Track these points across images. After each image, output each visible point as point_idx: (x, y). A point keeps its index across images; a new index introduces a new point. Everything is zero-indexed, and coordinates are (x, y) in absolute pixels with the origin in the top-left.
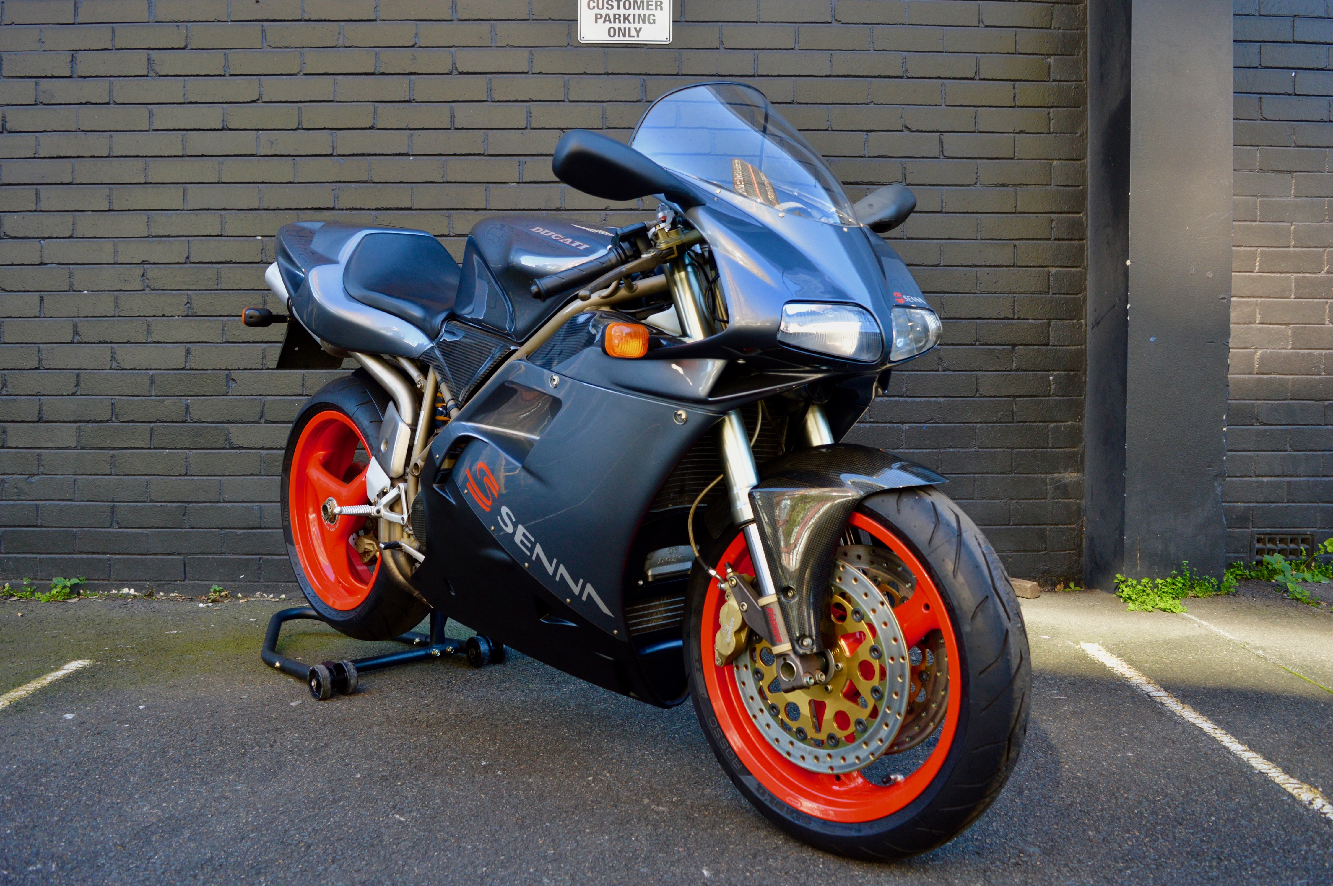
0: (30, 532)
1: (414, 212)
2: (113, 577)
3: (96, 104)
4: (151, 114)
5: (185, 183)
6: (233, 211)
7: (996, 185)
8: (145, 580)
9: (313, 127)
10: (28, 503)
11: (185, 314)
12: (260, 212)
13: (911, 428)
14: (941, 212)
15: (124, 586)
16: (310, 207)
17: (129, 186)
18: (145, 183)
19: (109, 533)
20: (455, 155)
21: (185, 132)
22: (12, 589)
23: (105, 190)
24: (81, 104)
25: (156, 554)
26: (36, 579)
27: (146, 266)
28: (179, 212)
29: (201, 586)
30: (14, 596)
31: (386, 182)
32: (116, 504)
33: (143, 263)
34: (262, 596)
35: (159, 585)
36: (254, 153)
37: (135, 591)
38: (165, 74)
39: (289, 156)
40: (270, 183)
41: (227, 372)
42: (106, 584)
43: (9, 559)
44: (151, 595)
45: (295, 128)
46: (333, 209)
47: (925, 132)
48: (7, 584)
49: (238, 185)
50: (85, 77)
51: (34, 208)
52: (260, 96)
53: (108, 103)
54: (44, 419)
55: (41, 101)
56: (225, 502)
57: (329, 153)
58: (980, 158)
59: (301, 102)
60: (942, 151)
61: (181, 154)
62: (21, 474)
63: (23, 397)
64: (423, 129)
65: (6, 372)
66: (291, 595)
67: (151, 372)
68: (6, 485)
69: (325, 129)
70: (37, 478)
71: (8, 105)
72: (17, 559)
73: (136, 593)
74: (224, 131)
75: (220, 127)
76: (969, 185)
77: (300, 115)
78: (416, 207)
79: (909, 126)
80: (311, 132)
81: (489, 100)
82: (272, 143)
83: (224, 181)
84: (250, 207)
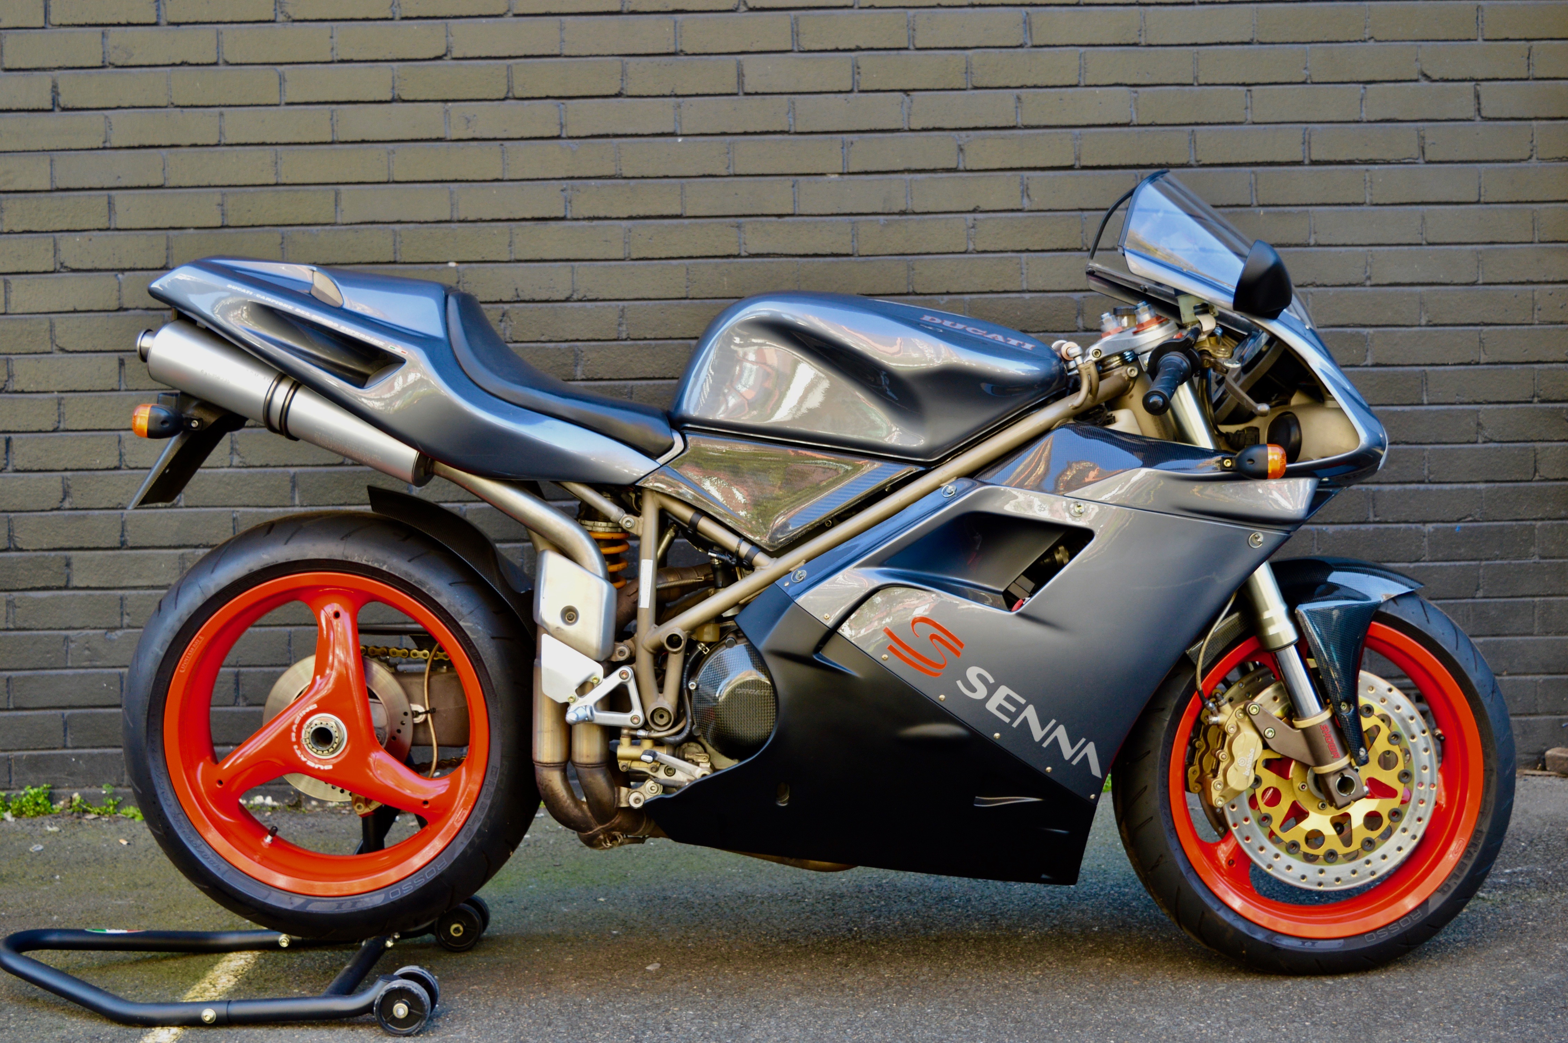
0: (111, 715)
1: (686, 221)
3: (197, 65)
4: (282, 79)
5: (338, 184)
6: (411, 226)
7: (1561, 159)
9: (530, 95)
10: (106, 671)
12: (453, 225)
13: (1437, 530)
14: (1478, 202)
15: (255, 793)
16: (528, 216)
17: (252, 189)
18: (276, 185)
19: (233, 714)
20: (745, 133)
21: (334, 107)
22: (86, 802)
23: (216, 195)
24: (174, 65)
26: (120, 785)
28: (328, 228)
30: (89, 812)
31: (643, 177)
32: (242, 669)
36: (441, 136)
37: (274, 800)
38: (302, 18)
39: (495, 139)
40: (467, 181)
43: (79, 757)
44: (297, 805)
45: (502, 97)
46: (563, 219)
47: (1453, 81)
48: (76, 795)
49: (418, 185)
50: (178, 24)
51: (106, 225)
52: (448, 50)
53: (215, 64)
54: (130, 544)
55: (112, 61)
57: (556, 134)
58: (1536, 119)
59: (510, 57)
60: (1479, 110)
61: (329, 139)
62: (95, 628)
63: (97, 512)
64: (697, 95)
65: (68, 474)
67: (292, 470)
68: (73, 645)
69: (547, 97)
70: (119, 633)
71: (59, 68)
72: (92, 757)
73: (275, 804)
74: (394, 104)
75: (388, 97)
76: (1520, 160)
77: (509, 79)
78: (688, 214)
79: (1429, 73)
80: (526, 102)
81: (796, 49)
82: (469, 122)
83: (397, 179)
84: (439, 218)
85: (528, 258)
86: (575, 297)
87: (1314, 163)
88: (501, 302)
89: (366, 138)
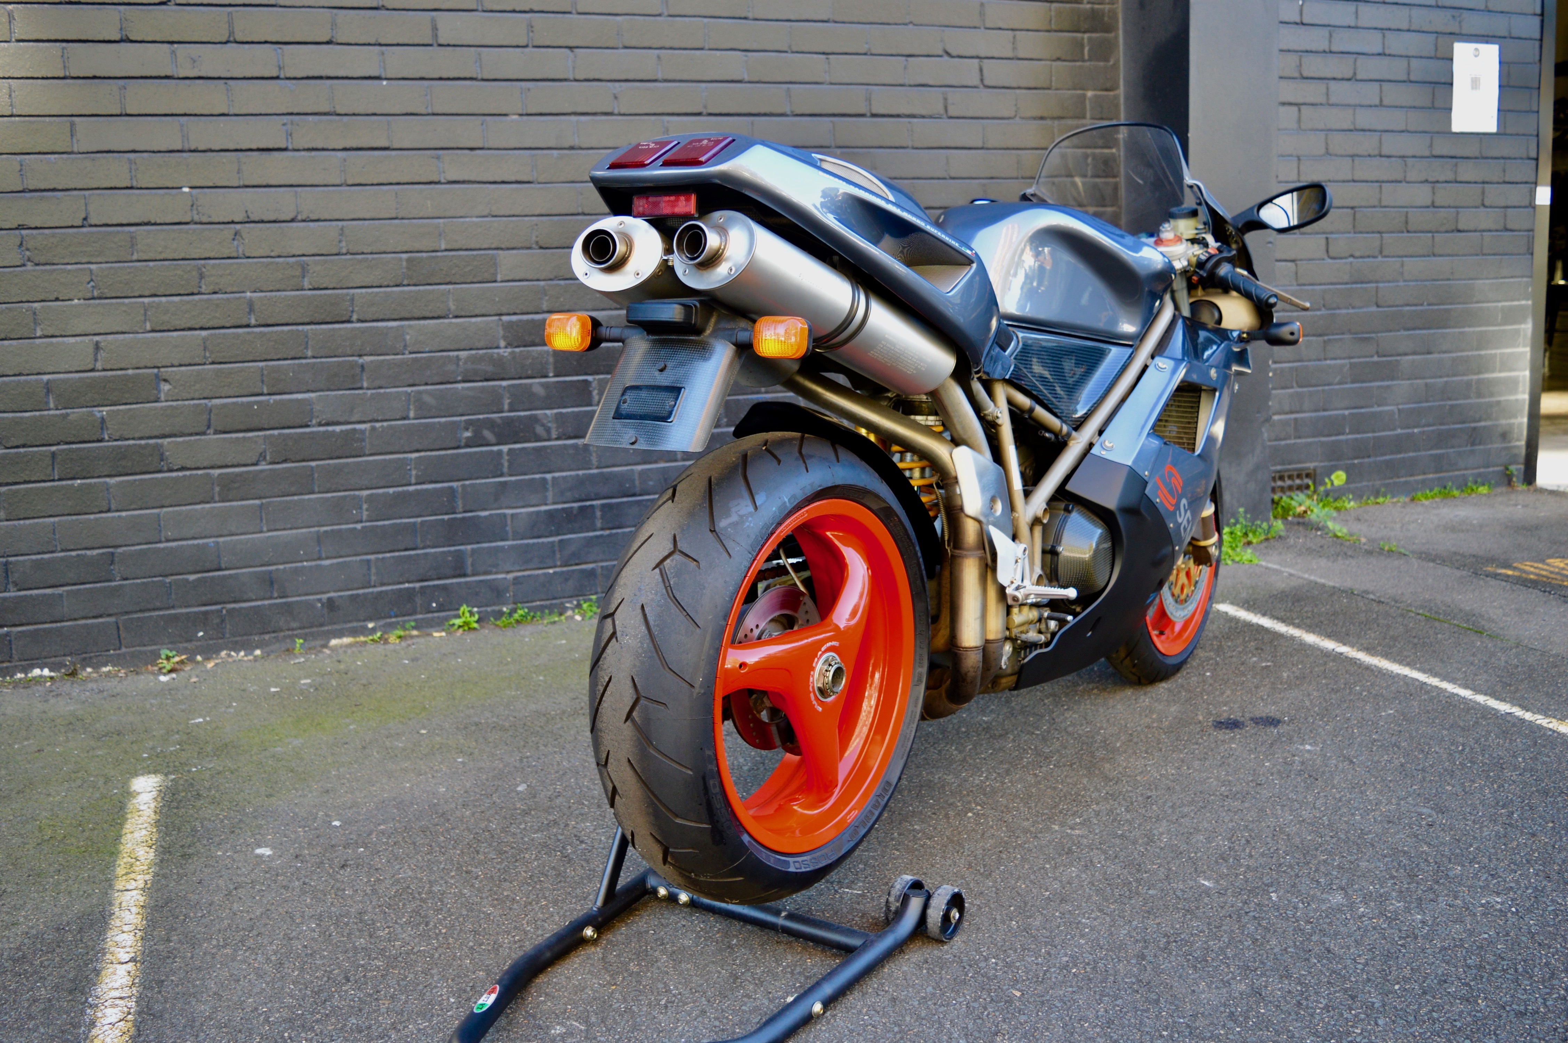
1: (394, 153)
2: (16, 657)
4: (10, 17)
5: (72, 116)
6: (145, 155)
7: (1035, 118)
8: (65, 655)
9: (249, 40)
11: (89, 295)
12: (184, 154)
14: (982, 148)
15: (32, 667)
16: (254, 146)
18: (12, 115)
19: (5, 598)
20: (440, 79)
21: (64, 44)
25: (75, 619)
27: (24, 232)
28: (65, 156)
29: (145, 653)
31: (354, 115)
32: (11, 559)
33: (20, 227)
34: (229, 655)
35: (84, 659)
36: (169, 74)
37: (51, 671)
39: (219, 78)
40: (196, 115)
41: (156, 370)
42: (7, 668)
44: (73, 674)
45: (224, 40)
46: (285, 149)
47: (965, 57)
49: (149, 118)
56: (168, 541)
57: (275, 75)
58: (1019, 88)
59: (230, 5)
60: (982, 80)
61: (62, 75)
64: (398, 45)
66: (267, 649)
67: (45, 377)
69: (266, 42)
73: (53, 674)
74: (122, 44)
75: (118, 38)
76: (1009, 118)
77: (231, 23)
78: (395, 146)
79: (950, 51)
80: (246, 46)
81: (480, 8)
82: (194, 61)
83: (129, 112)
84: (171, 148)
85: (255, 183)
86: (299, 218)
87: (874, 115)
88: (233, 222)
89: (98, 75)
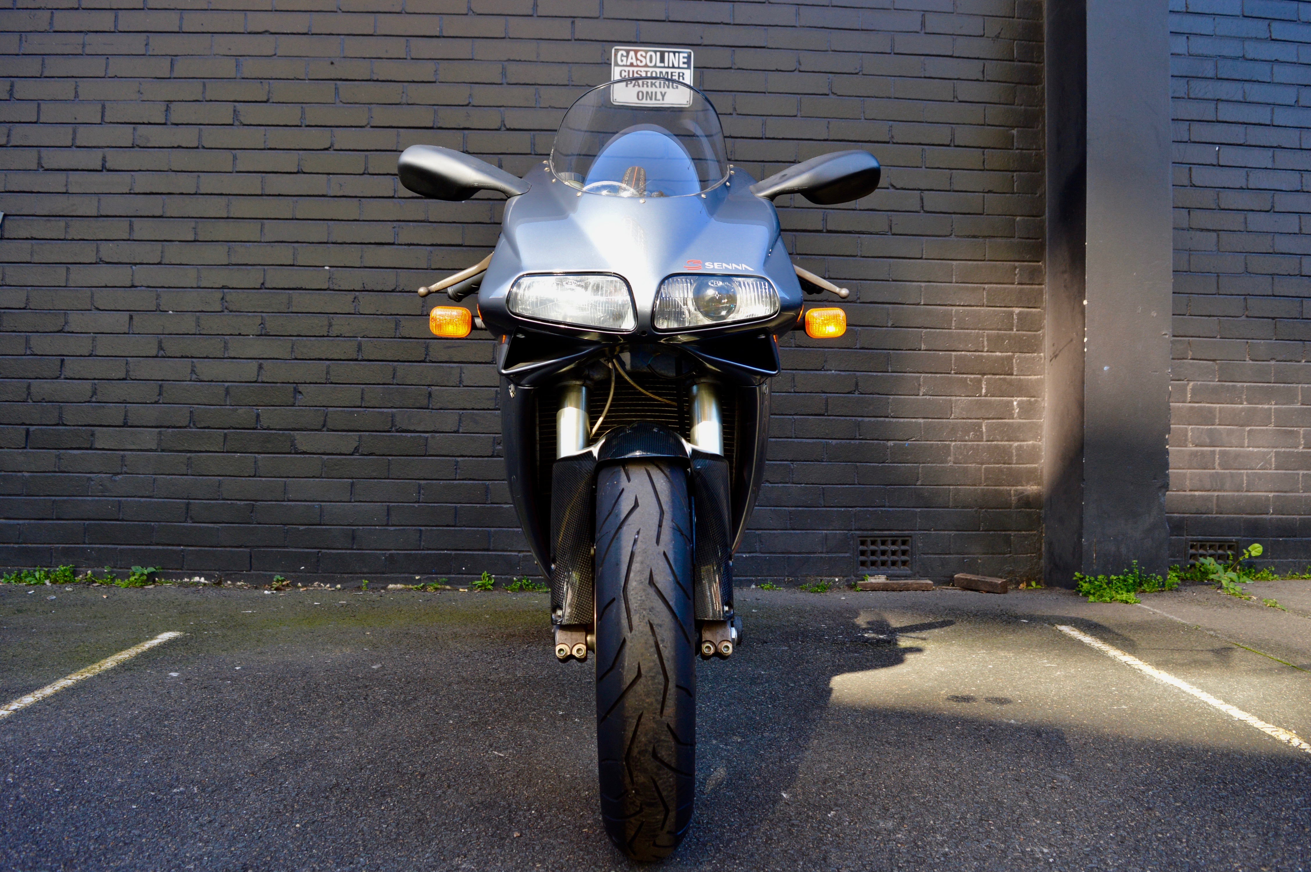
0: (112, 525)
1: (464, 248)
2: (186, 567)
3: (187, 148)
4: (235, 158)
5: (263, 219)
6: (304, 244)
7: (968, 237)
8: (215, 570)
9: (377, 172)
10: (110, 499)
11: (259, 333)
12: (328, 245)
13: (895, 445)
14: (921, 258)
15: (195, 575)
16: (373, 241)
17: (213, 220)
18: (228, 218)
19: (184, 527)
21: (264, 175)
22: (94, 576)
23: (192, 223)
24: (173, 147)
25: (225, 547)
26: (115, 567)
27: (225, 290)
28: (256, 244)
29: (265, 576)
30: (95, 582)
31: (441, 222)
32: (191, 501)
33: (223, 287)
34: (320, 586)
35: (227, 575)
36: (325, 193)
37: (205, 580)
38: (248, 123)
39: (356, 197)
40: (338, 220)
41: (295, 385)
42: (179, 573)
43: (92, 549)
44: (219, 584)
45: (361, 172)
46: (393, 244)
47: (908, 189)
48: (89, 572)
49: (310, 222)
50: (177, 124)
51: (128, 237)
52: (332, 145)
53: (197, 148)
54: (129, 424)
55: (138, 143)
56: (289, 501)
57: (391, 195)
58: (954, 213)
59: (367, 151)
60: (922, 207)
61: (260, 193)
62: (106, 473)
63: (111, 405)
65: (96, 381)
66: (345, 585)
67: (227, 384)
68: (92, 483)
69: (388, 174)
70: (120, 476)
71: (108, 147)
72: (100, 549)
73: (206, 582)
74: (299, 175)
75: (296, 170)
76: (945, 236)
77: (366, 163)
78: (466, 244)
79: (895, 184)
80: (376, 177)
81: (533, 153)
82: (341, 186)
83: (297, 217)
84: (321, 241)
85: (371, 265)
86: (397, 290)
87: (829, 232)
88: (354, 290)
89: (281, 193)
